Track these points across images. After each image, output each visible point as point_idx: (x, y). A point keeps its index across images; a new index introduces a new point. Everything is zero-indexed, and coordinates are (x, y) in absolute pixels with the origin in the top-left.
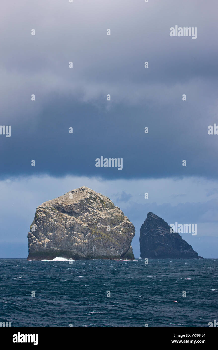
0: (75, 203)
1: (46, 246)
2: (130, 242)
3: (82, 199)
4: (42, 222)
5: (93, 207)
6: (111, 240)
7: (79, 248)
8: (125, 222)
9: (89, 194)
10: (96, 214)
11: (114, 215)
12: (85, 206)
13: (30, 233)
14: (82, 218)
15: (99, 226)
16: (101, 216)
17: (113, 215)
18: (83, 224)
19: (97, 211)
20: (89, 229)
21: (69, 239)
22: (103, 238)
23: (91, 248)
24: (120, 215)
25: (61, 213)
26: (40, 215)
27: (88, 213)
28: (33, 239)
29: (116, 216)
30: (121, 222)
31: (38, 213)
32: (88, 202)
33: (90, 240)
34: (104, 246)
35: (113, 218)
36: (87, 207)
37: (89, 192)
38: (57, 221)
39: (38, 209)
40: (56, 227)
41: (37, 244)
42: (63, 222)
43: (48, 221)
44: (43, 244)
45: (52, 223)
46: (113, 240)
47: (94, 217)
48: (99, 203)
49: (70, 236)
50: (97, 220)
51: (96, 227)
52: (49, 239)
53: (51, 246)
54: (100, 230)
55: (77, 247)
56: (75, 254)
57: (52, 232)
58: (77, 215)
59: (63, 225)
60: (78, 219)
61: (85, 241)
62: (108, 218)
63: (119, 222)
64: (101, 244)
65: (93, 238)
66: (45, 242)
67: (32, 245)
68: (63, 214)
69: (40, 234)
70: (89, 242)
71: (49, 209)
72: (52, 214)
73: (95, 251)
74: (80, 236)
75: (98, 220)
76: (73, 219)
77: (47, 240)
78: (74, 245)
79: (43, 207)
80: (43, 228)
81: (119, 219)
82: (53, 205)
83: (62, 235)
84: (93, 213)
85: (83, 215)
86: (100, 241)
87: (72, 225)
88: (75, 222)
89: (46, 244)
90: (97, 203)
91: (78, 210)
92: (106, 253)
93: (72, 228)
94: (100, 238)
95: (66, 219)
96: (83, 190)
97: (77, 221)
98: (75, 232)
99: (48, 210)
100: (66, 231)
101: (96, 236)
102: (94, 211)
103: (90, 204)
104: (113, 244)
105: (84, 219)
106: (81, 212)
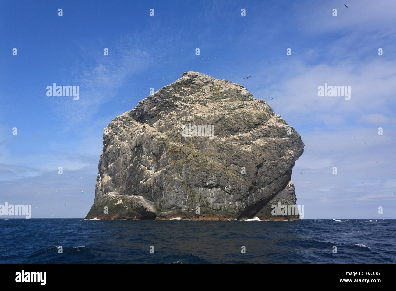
6: (212, 166)
7: (147, 191)
8: (272, 125)
10: (188, 111)
11: (239, 111)
12: (168, 99)
17: (233, 112)
18: (158, 135)
19: (194, 105)
21: (133, 169)
22: (189, 162)
24: (260, 112)
25: (137, 124)
27: (173, 112)
29: (245, 113)
32: (178, 91)
35: (230, 116)
36: (173, 100)
38: (123, 138)
40: (120, 150)
43: (112, 142)
45: (116, 145)
48: (207, 92)
49: (137, 165)
50: (185, 122)
51: (180, 138)
52: (110, 176)
57: (114, 161)
58: (151, 119)
63: (252, 126)
65: (168, 165)
66: (104, 182)
69: (103, 167)
70: (160, 173)
71: (120, 120)
72: (120, 128)
74: (151, 161)
76: (145, 128)
77: (106, 179)
81: (253, 119)
83: (125, 164)
84: (183, 111)
85: (164, 118)
87: (139, 142)
88: (145, 134)
89: (104, 185)
90: (202, 91)
93: (139, 147)
97: (148, 132)
98: (143, 156)
100: (131, 156)
101: (173, 159)
102: (187, 106)
103: (181, 94)
104: (217, 176)
105: (164, 126)
106: (160, 112)
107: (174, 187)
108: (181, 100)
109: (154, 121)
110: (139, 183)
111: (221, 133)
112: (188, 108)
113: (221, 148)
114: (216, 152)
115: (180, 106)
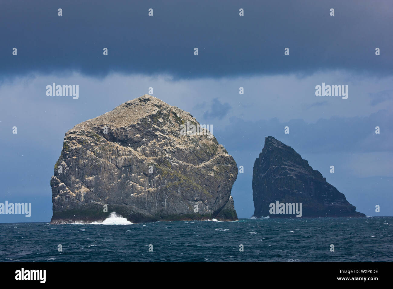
0: (131, 123)
1: (82, 199)
2: (229, 189)
3: (144, 117)
4: (75, 157)
5: (164, 130)
6: (196, 187)
7: (140, 202)
8: (220, 155)
9: (156, 108)
10: (168, 142)
11: (200, 143)
12: (149, 129)
13: (55, 177)
14: (144, 150)
15: (175, 162)
16: (178, 146)
17: (198, 144)
18: (146, 159)
19: (170, 136)
20: (157, 169)
21: (122, 186)
22: (182, 184)
23: (162, 201)
24: (211, 143)
25: (108, 142)
26: (72, 146)
27: (155, 141)
28: (60, 187)
29: (204, 144)
30: (213, 155)
31: (67, 142)
32: (155, 122)
33: (159, 187)
34: (184, 198)
35: (198, 148)
36: (153, 130)
37: (156, 103)
38: (101, 155)
39: (68, 136)
40: (101, 166)
41: (67, 197)
42: (112, 157)
43: (85, 157)
44: (78, 195)
45: (93, 160)
46: (199, 186)
47: (165, 147)
48: (174, 123)
49: (125, 181)
50: (170, 152)
51: (170, 165)
52: (88, 187)
53: (92, 199)
54: (176, 170)
55: (138, 201)
56: (133, 212)
57: (94, 175)
58: (135, 144)
59: (111, 163)
60: (138, 151)
61: (151, 190)
62: (190, 149)
63: (210, 156)
64: (179, 195)
65: (164, 185)
66: (80, 192)
67: (59, 198)
68: (112, 144)
69: (73, 178)
70: (157, 190)
71: (87, 135)
72: (92, 144)
73: (168, 206)
74: (142, 180)
75: (173, 153)
76: (130, 151)
77: (84, 190)
78: (132, 197)
79: (76, 132)
80: (78, 168)
81: (210, 150)
82: (94, 128)
83: (110, 179)
84: (163, 141)
85: (147, 145)
86: (177, 189)
87: (127, 163)
88: (133, 157)
89: (83, 195)
90: (170, 122)
91: (138, 135)
92: (188, 210)
93: (128, 167)
94: (177, 184)
95: (117, 153)
96: (146, 100)
97: (135, 155)
98: (133, 175)
99: (85, 137)
100: (118, 173)
101: (169, 181)
102: (166, 137)
103: (158, 125)
104: (200, 194)
105: (149, 152)
106: (143, 140)
108: (158, 131)
109: (137, 145)
110: (129, 195)
111: (195, 162)
112: (167, 139)
113: (197, 174)
115: (159, 136)
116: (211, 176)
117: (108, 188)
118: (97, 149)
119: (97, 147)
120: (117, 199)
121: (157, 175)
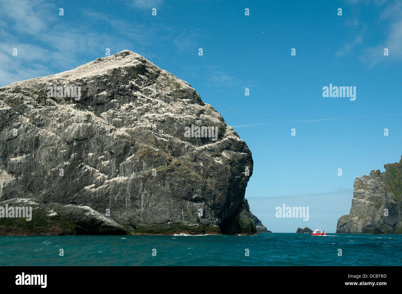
0: (95, 75)
3: (117, 68)
5: (148, 90)
6: (195, 177)
8: (230, 137)
10: (153, 107)
11: (202, 116)
12: (123, 86)
14: (112, 116)
15: (162, 137)
16: (168, 114)
17: (199, 117)
18: (115, 130)
19: (157, 100)
22: (173, 171)
23: (136, 198)
24: (216, 120)
25: (58, 105)
27: (131, 104)
29: (208, 119)
30: (220, 136)
32: (134, 78)
33: (133, 176)
34: (175, 194)
35: (199, 122)
36: (130, 88)
37: (138, 58)
38: (40, 123)
40: (38, 139)
42: (59, 125)
43: (15, 124)
45: (26, 130)
47: (148, 115)
49: (77, 164)
50: (155, 121)
51: (153, 141)
52: (13, 174)
55: (96, 198)
57: (25, 153)
58: (99, 106)
60: (102, 118)
61: (120, 179)
65: (142, 171)
68: (63, 107)
70: (129, 180)
71: (23, 93)
72: (29, 106)
73: (146, 207)
74: (105, 163)
75: (159, 123)
76: (89, 116)
77: (6, 178)
78: (86, 191)
79: (7, 90)
83: (52, 160)
84: (145, 105)
85: (118, 108)
87: (82, 134)
88: (93, 126)
89: (2, 187)
90: (158, 83)
93: (82, 141)
94: (165, 171)
95: (67, 119)
97: (97, 123)
98: (91, 154)
99: (19, 96)
100: (65, 151)
101: (151, 165)
102: (150, 100)
103: (138, 83)
104: (202, 189)
105: (120, 120)
106: (113, 101)
107: (163, 199)
108: (139, 90)
110: (81, 188)
111: (194, 141)
112: (151, 103)
114: (192, 162)
115: (139, 98)
116: (218, 164)
117: (47, 175)
118: (36, 113)
119: (37, 110)
120: (61, 195)
121: (131, 155)
